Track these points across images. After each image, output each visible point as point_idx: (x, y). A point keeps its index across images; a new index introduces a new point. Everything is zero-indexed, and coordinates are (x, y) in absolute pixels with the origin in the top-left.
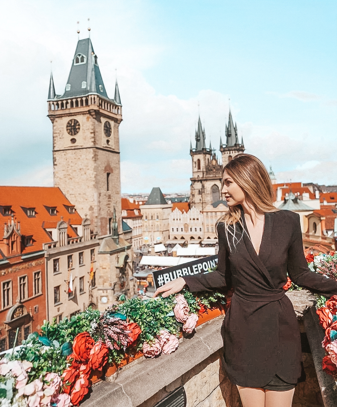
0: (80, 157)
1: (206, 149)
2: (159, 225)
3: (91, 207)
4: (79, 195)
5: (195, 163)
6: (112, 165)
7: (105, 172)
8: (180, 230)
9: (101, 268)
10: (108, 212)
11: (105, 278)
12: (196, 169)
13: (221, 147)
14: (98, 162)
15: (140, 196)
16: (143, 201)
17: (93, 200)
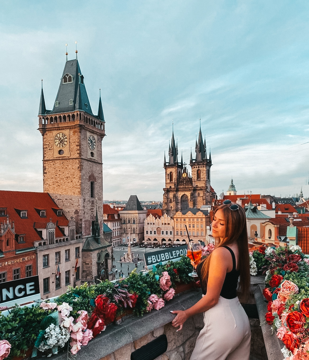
0: (67, 167)
1: (178, 163)
2: (135, 228)
3: (76, 210)
4: (66, 200)
5: (168, 175)
6: (96, 175)
7: (89, 181)
8: (153, 232)
9: (84, 264)
10: (91, 215)
11: (88, 272)
12: (168, 181)
13: (191, 161)
14: (83, 172)
15: (119, 203)
16: (121, 207)
17: (78, 205)
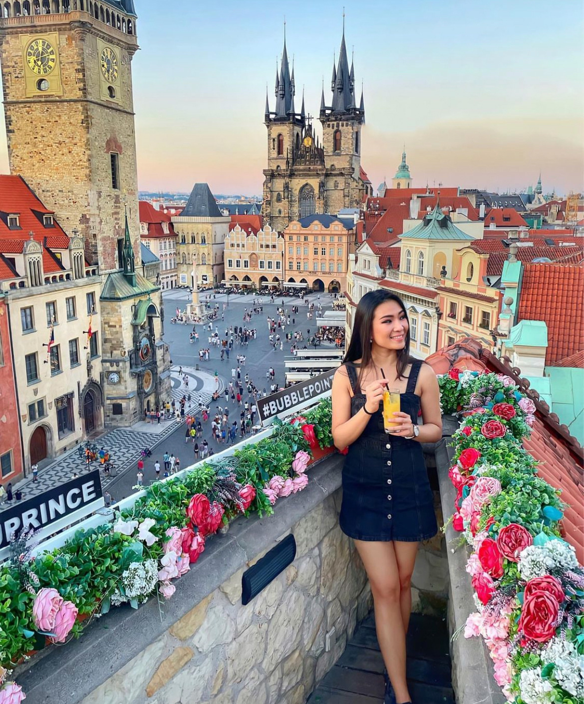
0: (57, 119)
1: (294, 115)
2: (207, 255)
3: (84, 216)
4: (60, 194)
5: (274, 140)
6: (121, 139)
7: (107, 152)
8: (242, 264)
9: (106, 326)
10: (115, 227)
11: (114, 342)
12: (274, 154)
13: (323, 112)
14: (94, 131)
15: (169, 197)
16: (176, 208)
17: (86, 204)
